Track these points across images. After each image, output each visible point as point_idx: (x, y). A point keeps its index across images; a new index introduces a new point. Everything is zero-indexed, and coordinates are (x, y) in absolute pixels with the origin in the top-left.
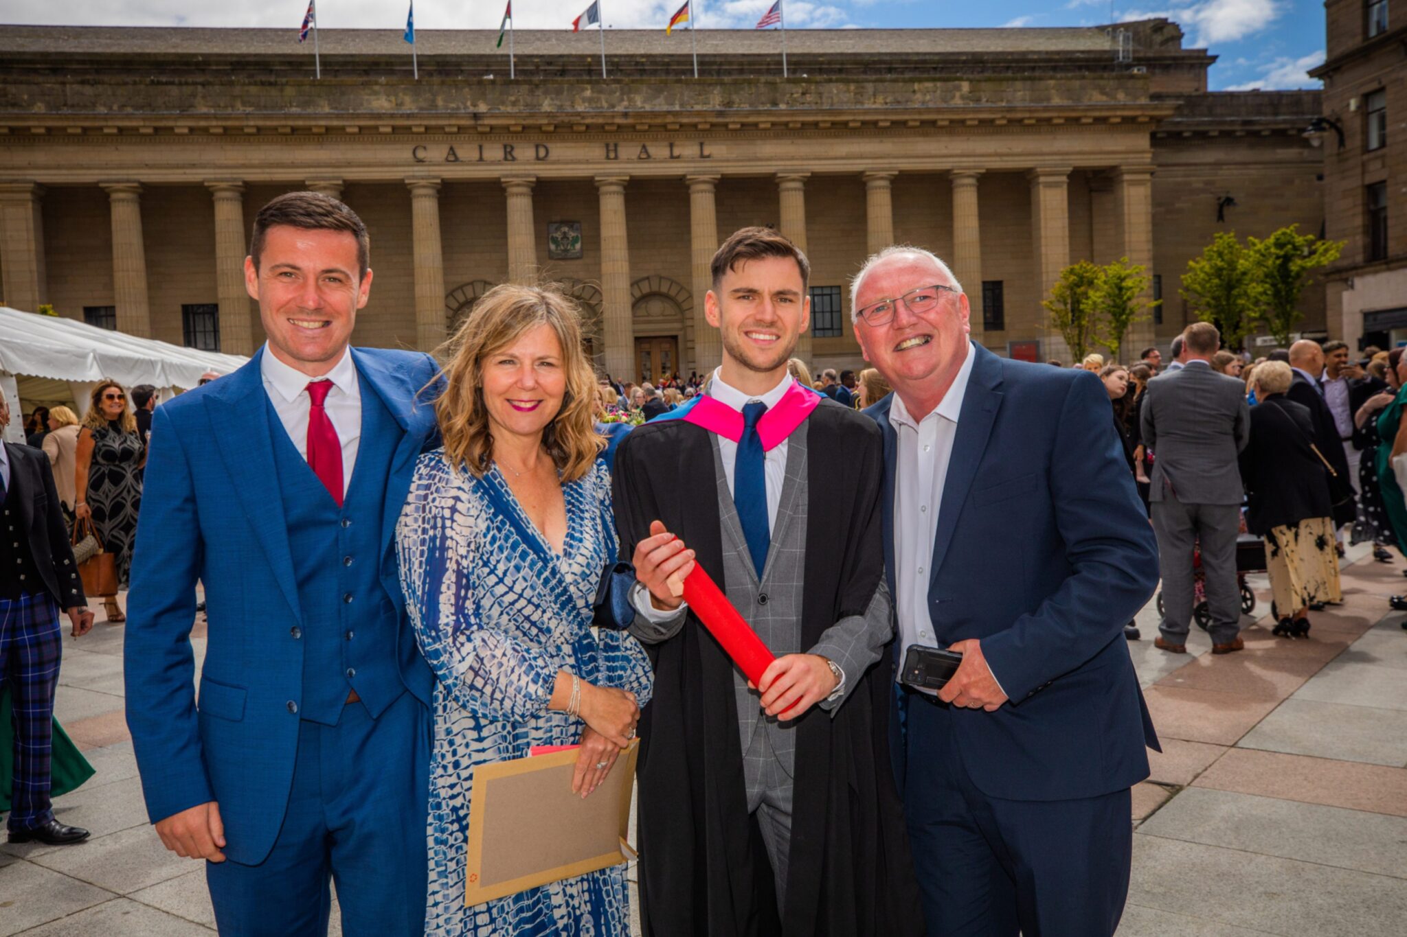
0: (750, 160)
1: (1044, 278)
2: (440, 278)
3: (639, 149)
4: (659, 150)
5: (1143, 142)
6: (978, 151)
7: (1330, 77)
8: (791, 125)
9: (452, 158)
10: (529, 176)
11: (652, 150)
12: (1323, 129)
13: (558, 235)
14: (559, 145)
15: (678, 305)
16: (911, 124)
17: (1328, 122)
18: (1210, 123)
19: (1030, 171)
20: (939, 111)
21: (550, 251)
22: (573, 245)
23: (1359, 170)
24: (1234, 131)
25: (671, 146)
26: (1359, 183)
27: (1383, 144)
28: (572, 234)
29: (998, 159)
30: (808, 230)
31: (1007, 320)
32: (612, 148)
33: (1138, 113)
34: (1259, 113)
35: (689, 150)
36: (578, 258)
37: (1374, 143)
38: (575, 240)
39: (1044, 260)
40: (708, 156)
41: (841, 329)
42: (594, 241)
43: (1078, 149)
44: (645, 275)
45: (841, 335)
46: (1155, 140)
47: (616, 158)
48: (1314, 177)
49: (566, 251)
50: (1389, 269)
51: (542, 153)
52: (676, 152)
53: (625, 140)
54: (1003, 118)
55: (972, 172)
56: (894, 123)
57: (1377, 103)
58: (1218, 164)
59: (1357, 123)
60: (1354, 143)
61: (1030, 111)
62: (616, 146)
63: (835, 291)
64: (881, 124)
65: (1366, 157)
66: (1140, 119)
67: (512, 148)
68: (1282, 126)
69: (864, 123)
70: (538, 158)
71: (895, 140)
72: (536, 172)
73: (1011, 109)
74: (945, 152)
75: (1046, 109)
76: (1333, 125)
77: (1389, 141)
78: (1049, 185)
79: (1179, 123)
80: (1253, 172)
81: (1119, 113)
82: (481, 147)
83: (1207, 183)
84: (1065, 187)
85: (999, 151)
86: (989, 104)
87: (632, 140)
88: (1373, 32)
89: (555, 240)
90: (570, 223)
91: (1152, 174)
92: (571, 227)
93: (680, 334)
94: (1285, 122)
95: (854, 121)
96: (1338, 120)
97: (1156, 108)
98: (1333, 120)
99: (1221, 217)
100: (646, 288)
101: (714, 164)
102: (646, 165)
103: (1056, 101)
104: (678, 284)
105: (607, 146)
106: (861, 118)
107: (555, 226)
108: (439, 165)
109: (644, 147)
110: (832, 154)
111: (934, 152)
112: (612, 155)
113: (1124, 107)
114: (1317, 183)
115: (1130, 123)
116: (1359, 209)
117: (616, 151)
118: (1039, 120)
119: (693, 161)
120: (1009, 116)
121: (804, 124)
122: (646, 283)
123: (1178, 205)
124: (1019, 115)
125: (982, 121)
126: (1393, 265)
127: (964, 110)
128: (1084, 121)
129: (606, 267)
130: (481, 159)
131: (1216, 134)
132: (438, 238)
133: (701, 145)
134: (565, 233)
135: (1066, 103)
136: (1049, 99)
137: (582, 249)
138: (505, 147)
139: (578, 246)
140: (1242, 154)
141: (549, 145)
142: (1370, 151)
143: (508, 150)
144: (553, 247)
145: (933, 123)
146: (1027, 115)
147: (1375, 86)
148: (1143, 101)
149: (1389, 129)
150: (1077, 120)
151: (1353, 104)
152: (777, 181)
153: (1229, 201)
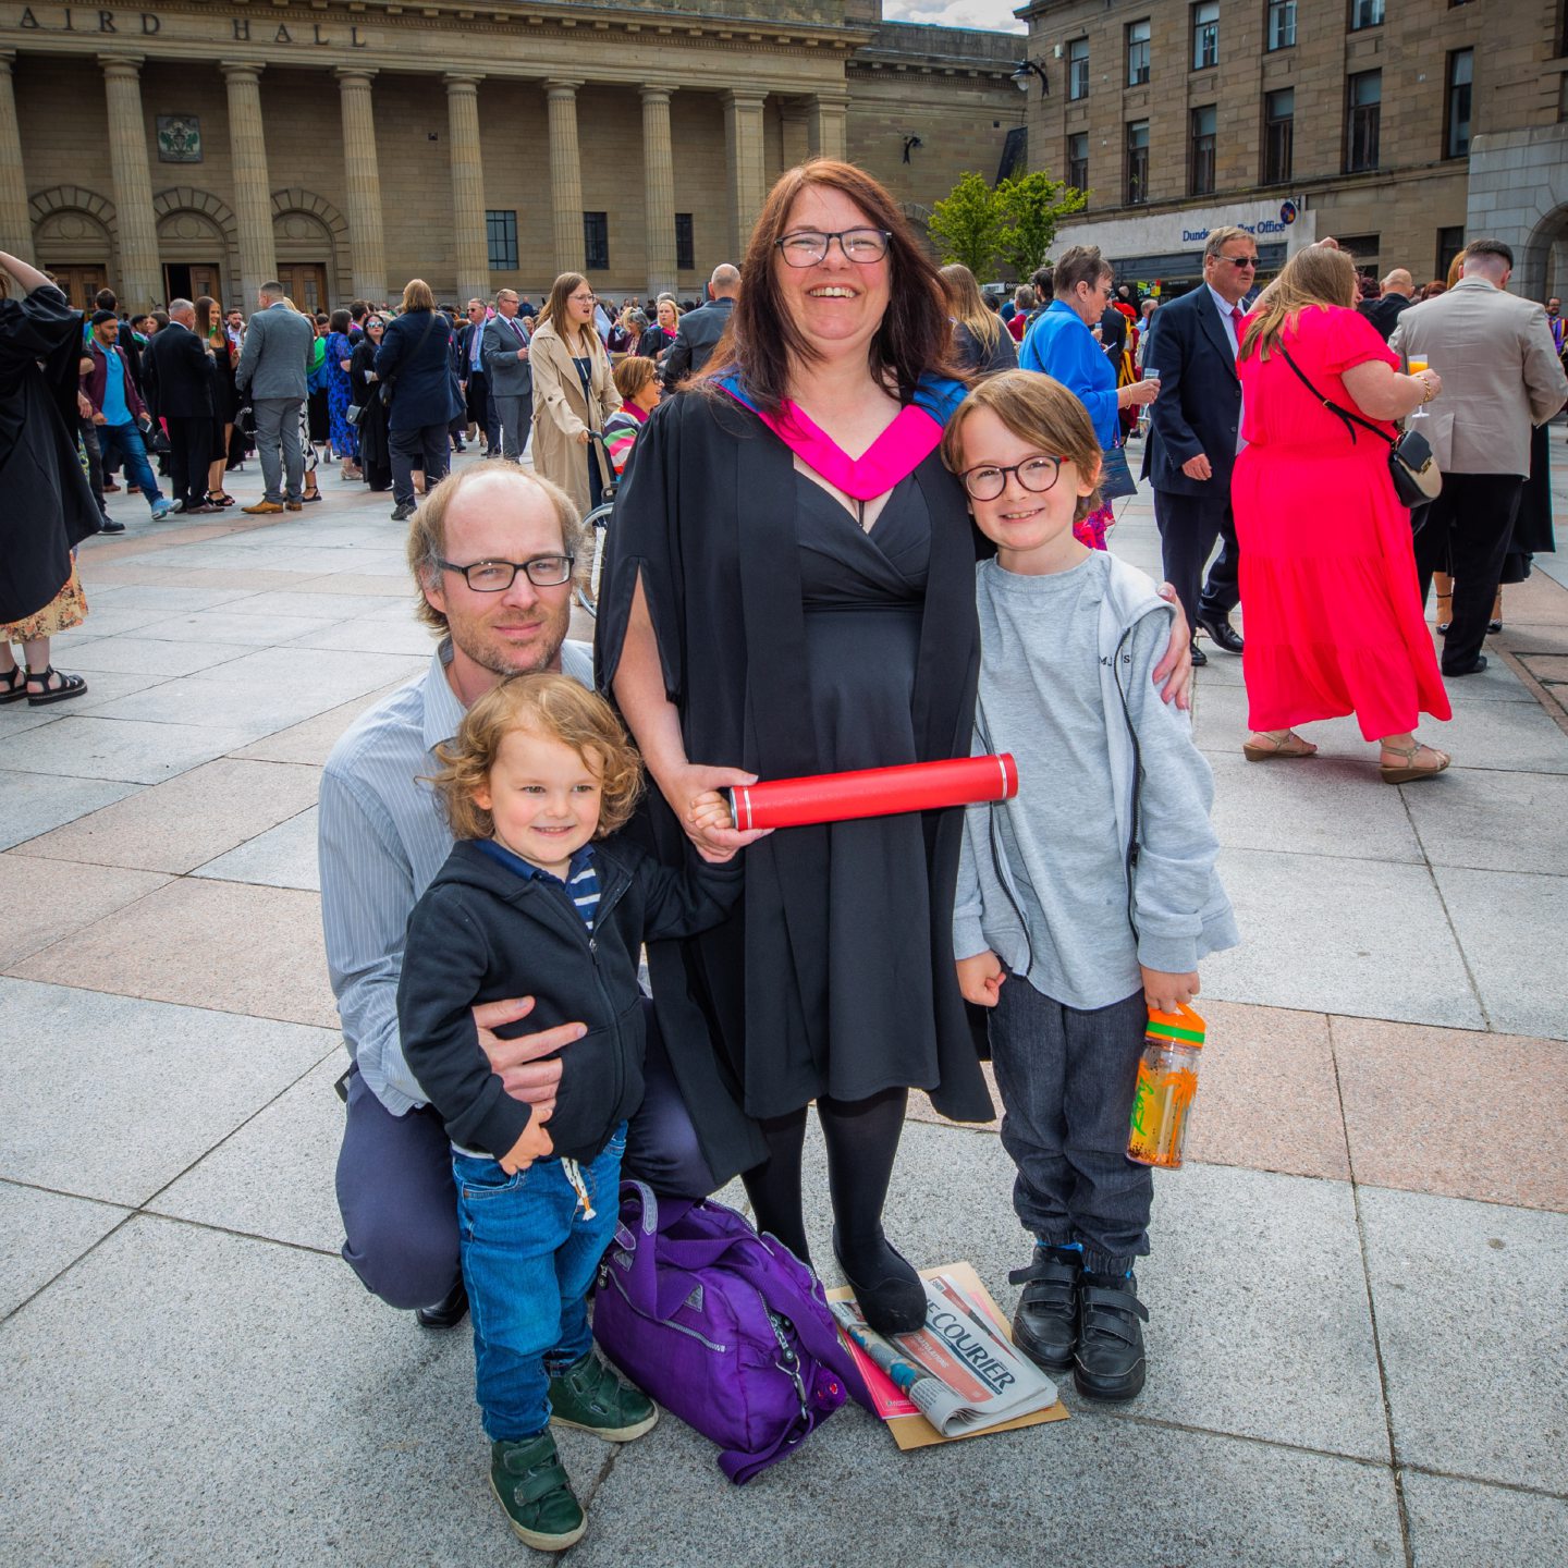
0: (413, 54)
1: (740, 214)
2: (20, 179)
3: (277, 29)
4: (301, 33)
5: (836, 69)
6: (671, 65)
7: (1036, 20)
8: (462, 15)
9: (29, 23)
10: (135, 54)
11: (292, 32)
12: (1030, 73)
13: (171, 132)
14: (174, 16)
15: (326, 226)
16: (598, 26)
17: (1034, 67)
18: (899, 56)
19: (724, 91)
20: (629, 14)
21: (160, 151)
22: (190, 146)
23: (1062, 119)
24: (921, 68)
25: (316, 28)
26: (1062, 133)
27: (1084, 94)
28: (188, 132)
29: (691, 75)
30: (482, 144)
31: (696, 258)
32: (241, 25)
33: (836, 38)
34: (945, 52)
35: (338, 35)
36: (196, 163)
37: (1075, 94)
38: (193, 140)
39: (739, 194)
40: (363, 45)
41: (517, 261)
42: (221, 142)
43: (773, 72)
44: (284, 188)
45: (517, 268)
46: (849, 71)
47: (247, 38)
48: (992, 124)
49: (181, 152)
50: (1089, 222)
51: (151, 25)
52: (323, 37)
53: (259, 17)
54: (699, 29)
55: (664, 88)
56: (579, 23)
57: (1081, 52)
58: (904, 102)
59: (1061, 69)
60: (1058, 90)
61: (727, 24)
62: (247, 23)
63: (509, 217)
64: (566, 23)
65: (1068, 106)
66: (837, 45)
67: (111, 16)
68: (964, 67)
69: (546, 20)
70: (145, 31)
71: (581, 43)
72: (145, 49)
73: (707, 20)
74: (636, 62)
75: (743, 23)
76: (1038, 70)
77: (1091, 92)
78: (744, 109)
79: (870, 52)
80: (936, 112)
81: (816, 36)
82: (68, 12)
83: (893, 120)
84: (761, 112)
85: (692, 66)
86: (682, 12)
87: (267, 18)
89: (166, 138)
90: (186, 118)
91: (847, 105)
92: (187, 123)
93: (328, 261)
94: (967, 62)
95: (535, 16)
96: (1043, 65)
97: (852, 34)
98: (1039, 65)
99: (907, 158)
100: (285, 205)
101: (370, 56)
102: (286, 51)
103: (752, 15)
104: (323, 199)
105: (236, 22)
106: (544, 14)
107: (165, 120)
108: (13, 31)
109: (282, 27)
110: (508, 54)
111: (622, 62)
112: (242, 35)
113: (821, 30)
114: (994, 129)
115: (827, 47)
116: (1061, 159)
117: (247, 29)
118: (735, 35)
119: (344, 49)
120: (703, 27)
121: (477, 15)
122: (285, 196)
123: (867, 142)
124: (715, 28)
125: (675, 30)
126: (1091, 218)
127: (657, 16)
128: (781, 40)
129: (240, 175)
130: (69, 28)
131: (904, 68)
132: (16, 127)
133: (354, 30)
134: (179, 130)
135: (761, 18)
136: (744, 13)
137: (201, 150)
138: (101, 14)
139: (196, 147)
140: (926, 92)
141: (160, 16)
142: (1071, 101)
143: (106, 17)
144: (163, 146)
145: (623, 27)
146: (724, 28)
147: (1079, 34)
148: (839, 24)
149: (1091, 79)
150: (773, 39)
151: (1058, 51)
152: (445, 81)
153: (916, 141)
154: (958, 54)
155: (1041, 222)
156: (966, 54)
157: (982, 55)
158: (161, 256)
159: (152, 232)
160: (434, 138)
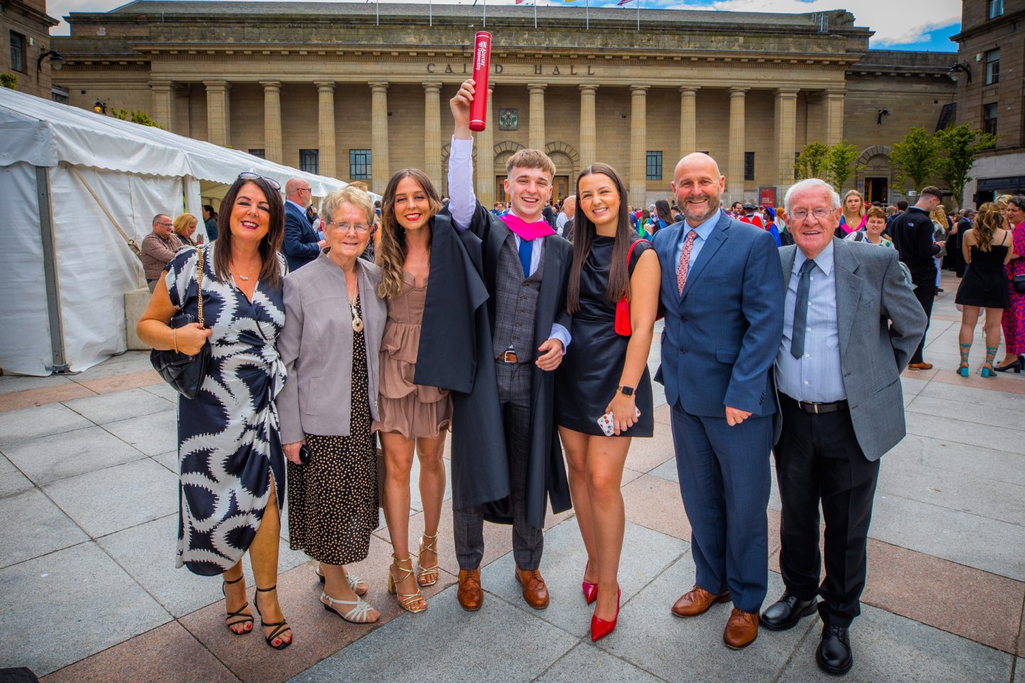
0: (616, 77)
1: (781, 152)
2: (439, 138)
3: (554, 69)
4: (564, 70)
5: (840, 76)
6: (747, 77)
7: (964, 41)
8: (641, 58)
9: (449, 71)
10: (493, 82)
11: (561, 70)
12: (960, 71)
13: (505, 117)
14: (509, 65)
15: (570, 159)
16: (709, 59)
17: (962, 67)
18: (877, 67)
19: (775, 89)
20: (726, 53)
21: (499, 125)
22: (513, 123)
23: (980, 96)
24: (890, 73)
25: (572, 67)
26: (980, 103)
27: (996, 80)
28: (512, 116)
29: (757, 82)
30: (647, 119)
31: (755, 174)
32: (538, 67)
33: (840, 59)
34: (904, 64)
35: (581, 70)
36: (515, 130)
37: (989, 81)
38: (514, 119)
39: (781, 142)
40: (593, 74)
41: (661, 176)
42: (525, 120)
43: (804, 78)
44: (552, 141)
45: (661, 179)
46: (847, 77)
47: (540, 73)
48: (933, 101)
49: (508, 126)
50: (996, 155)
51: (499, 69)
52: (575, 71)
53: (546, 64)
54: (763, 58)
55: (742, 89)
56: (699, 58)
57: (994, 57)
58: (879, 91)
59: (981, 68)
60: (978, 80)
61: (778, 55)
62: (541, 67)
63: (659, 154)
64: (692, 59)
65: (984, 88)
66: (841, 63)
68: (917, 72)
69: (682, 58)
70: (496, 72)
71: (701, 69)
72: (495, 80)
73: (767, 54)
74: (728, 77)
75: (787, 54)
76: (965, 69)
77: (1000, 80)
78: (786, 98)
79: (860, 66)
80: (899, 97)
81: (829, 59)
82: (465, 65)
83: (873, 102)
84: (795, 99)
85: (758, 77)
86: (754, 50)
87: (550, 64)
88: (993, 15)
89: (503, 120)
90: (512, 110)
91: (845, 94)
92: (512, 112)
93: (570, 175)
94: (919, 69)
95: (677, 57)
96: (968, 66)
97: (850, 57)
98: (965, 66)
99: (879, 121)
100: (552, 149)
101: (596, 79)
102: (558, 78)
103: (793, 50)
104: (570, 146)
105: (536, 66)
106: (682, 55)
107: (504, 111)
108: (441, 75)
109: (556, 67)
110: (663, 75)
111: (721, 77)
112: (538, 72)
113: (832, 55)
114: (934, 105)
115: (834, 65)
116: (979, 119)
117: (540, 69)
118: (783, 61)
119: (584, 76)
120: (766, 57)
121: (648, 57)
122: (553, 145)
123: (856, 114)
124: (771, 57)
125: (750, 60)
126: (998, 152)
127: (740, 53)
128: (808, 62)
129: (532, 135)
130: (465, 72)
131: (880, 74)
132: (439, 116)
133: (589, 67)
134: (508, 116)
135: (798, 51)
136: (788, 49)
137: (518, 125)
139: (516, 123)
140: (893, 86)
141: (503, 65)
142: (987, 85)
144: (501, 123)
145: (722, 60)
146: (776, 57)
147: (993, 46)
148: (842, 52)
149: (1000, 73)
150: (804, 62)
151: (978, 57)
152: (631, 89)
153: (885, 112)
154: (913, 65)
155: (964, 154)
156: (918, 65)
157: (928, 65)
158: (494, 172)
159: (492, 161)
160: (625, 117)
